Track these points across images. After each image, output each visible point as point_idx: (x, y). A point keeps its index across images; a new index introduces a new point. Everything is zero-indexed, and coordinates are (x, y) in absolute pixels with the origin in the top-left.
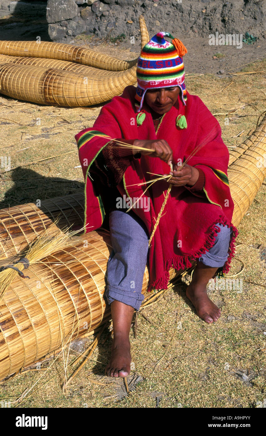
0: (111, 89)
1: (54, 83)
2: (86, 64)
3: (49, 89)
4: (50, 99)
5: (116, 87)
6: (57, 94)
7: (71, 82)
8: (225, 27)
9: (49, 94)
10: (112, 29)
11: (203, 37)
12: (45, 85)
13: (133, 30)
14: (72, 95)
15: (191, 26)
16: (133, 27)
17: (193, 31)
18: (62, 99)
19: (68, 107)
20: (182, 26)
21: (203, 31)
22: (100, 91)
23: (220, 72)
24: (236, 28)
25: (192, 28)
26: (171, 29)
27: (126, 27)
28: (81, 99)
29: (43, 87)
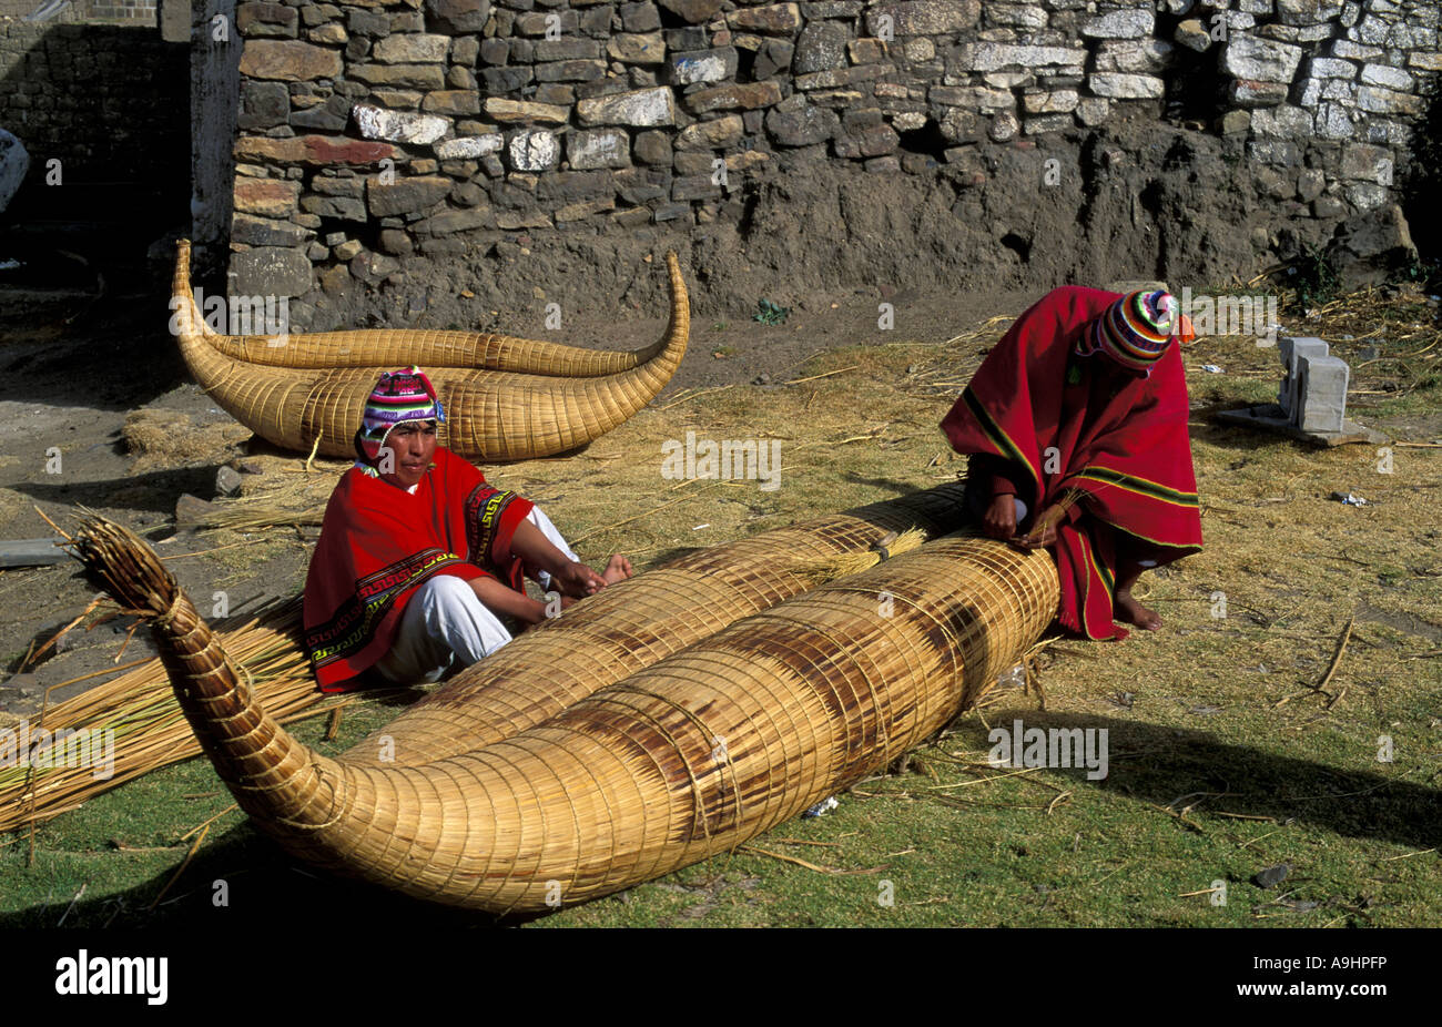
0: (610, 410)
1: (475, 408)
2: (512, 370)
3: (464, 422)
4: (466, 445)
5: (621, 405)
6: (486, 432)
7: (514, 402)
8: (709, 291)
9: (465, 434)
10: (421, 315)
11: (657, 318)
12: (453, 414)
13: (479, 312)
14: (523, 431)
15: (622, 294)
16: (477, 306)
17: (630, 306)
18: (497, 443)
19: (503, 463)
20: (601, 297)
21: (655, 304)
22: (585, 417)
23: (759, 379)
24: (736, 291)
25: (625, 297)
26: (574, 304)
27: (459, 308)
28: (542, 439)
29: (448, 418)
